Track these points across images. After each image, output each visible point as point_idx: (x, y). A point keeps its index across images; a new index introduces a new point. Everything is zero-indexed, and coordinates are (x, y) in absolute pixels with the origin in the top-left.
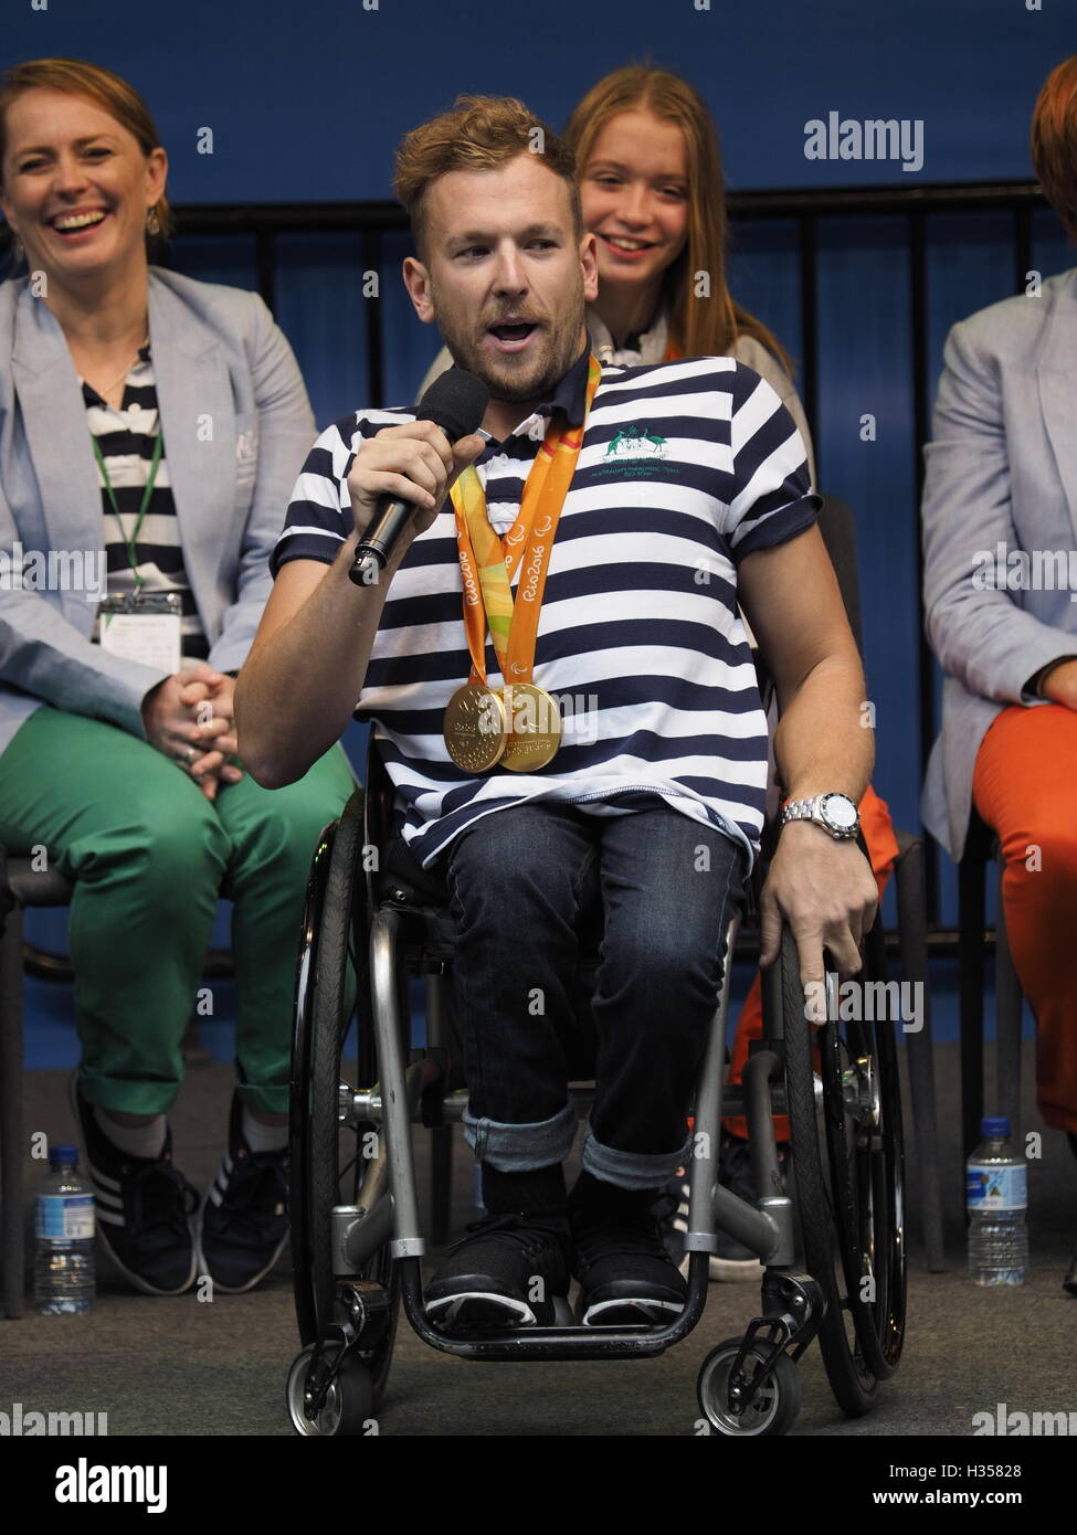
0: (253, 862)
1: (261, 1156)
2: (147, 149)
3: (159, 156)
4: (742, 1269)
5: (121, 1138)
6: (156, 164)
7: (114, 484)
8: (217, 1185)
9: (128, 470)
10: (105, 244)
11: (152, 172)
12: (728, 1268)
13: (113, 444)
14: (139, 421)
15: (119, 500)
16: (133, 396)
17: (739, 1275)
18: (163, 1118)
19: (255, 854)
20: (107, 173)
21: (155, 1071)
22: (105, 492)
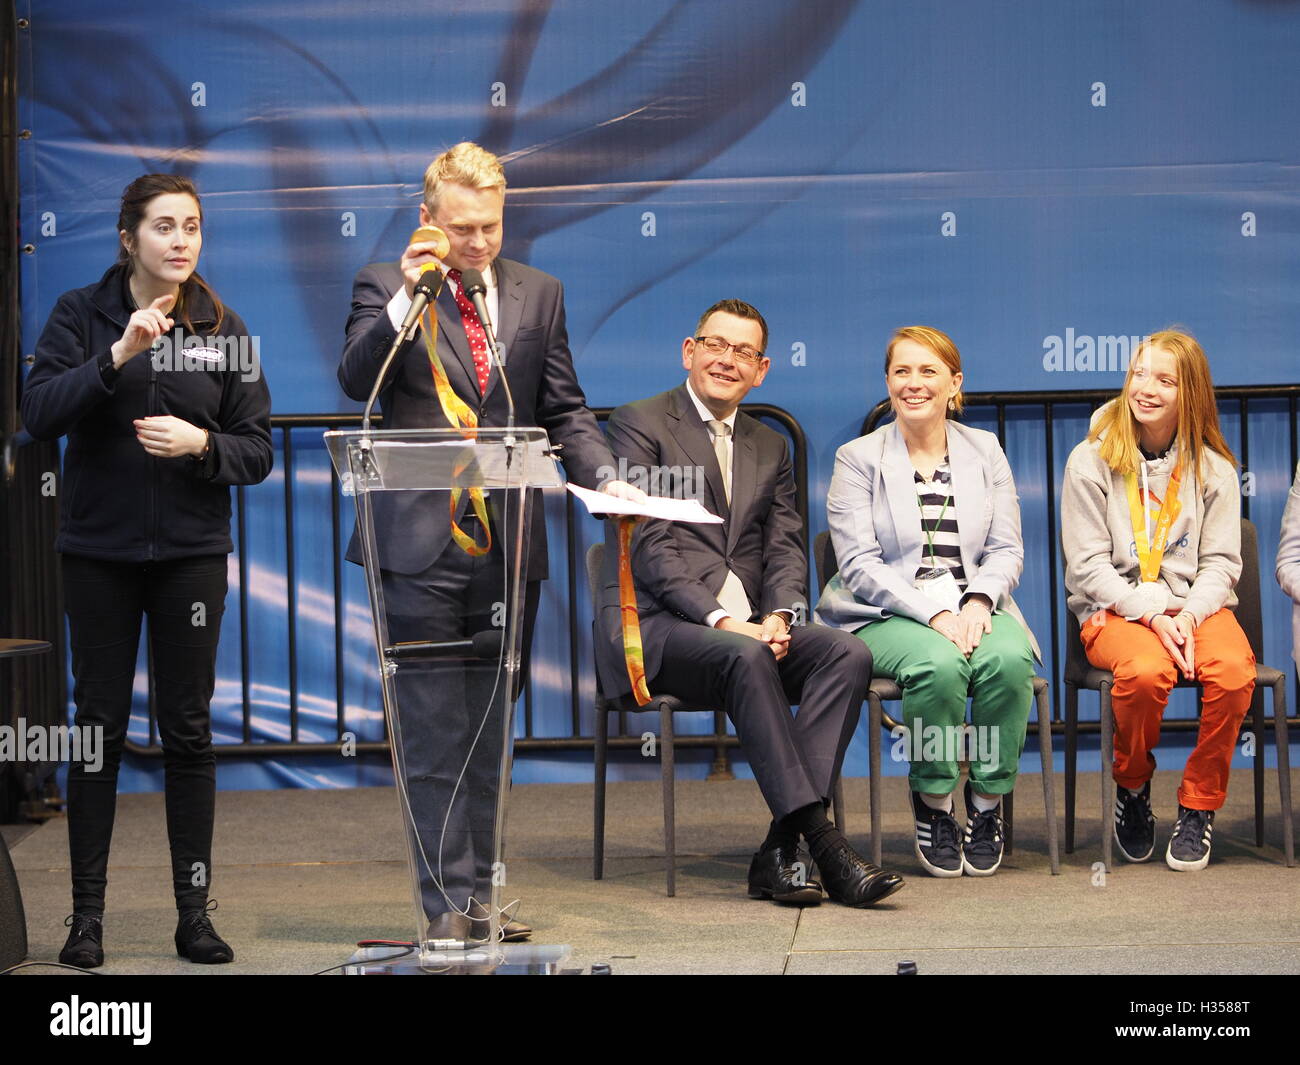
0: (983, 678)
1: (985, 813)
2: (953, 373)
3: (960, 376)
4: (1189, 866)
5: (931, 804)
6: (957, 379)
7: (926, 518)
8: (968, 825)
9: (933, 512)
10: (925, 410)
11: (954, 383)
12: (1183, 865)
13: (928, 499)
14: (938, 488)
15: (928, 525)
16: (938, 475)
17: (1188, 869)
18: (950, 795)
19: (984, 674)
20: (931, 382)
21: (943, 773)
22: (923, 521)
